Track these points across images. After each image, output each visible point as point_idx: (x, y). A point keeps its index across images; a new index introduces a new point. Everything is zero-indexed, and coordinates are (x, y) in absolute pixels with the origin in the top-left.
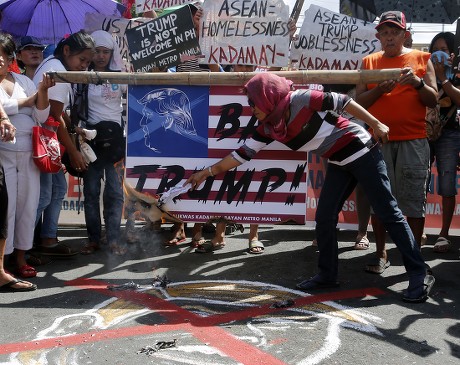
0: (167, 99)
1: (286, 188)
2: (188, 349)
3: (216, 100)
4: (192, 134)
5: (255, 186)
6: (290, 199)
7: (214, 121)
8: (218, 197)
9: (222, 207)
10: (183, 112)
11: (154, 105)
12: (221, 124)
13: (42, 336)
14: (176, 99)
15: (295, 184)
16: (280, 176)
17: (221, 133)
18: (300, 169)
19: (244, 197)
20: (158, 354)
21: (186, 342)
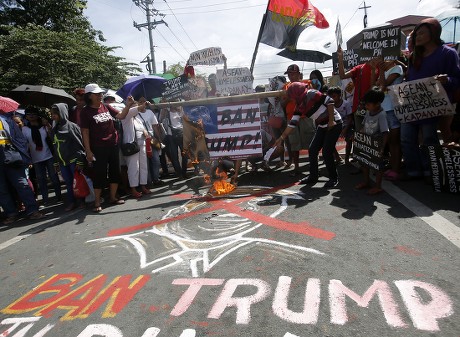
0: (199, 111)
1: (252, 142)
2: (225, 215)
3: (220, 109)
4: (211, 124)
5: (239, 143)
6: (255, 147)
7: (220, 118)
8: (224, 149)
9: (225, 153)
10: (207, 116)
11: (194, 114)
12: (223, 119)
13: (164, 218)
14: (203, 110)
15: (256, 140)
16: (250, 138)
17: (223, 122)
18: (258, 134)
19: (235, 148)
20: (212, 219)
21: (223, 213)
